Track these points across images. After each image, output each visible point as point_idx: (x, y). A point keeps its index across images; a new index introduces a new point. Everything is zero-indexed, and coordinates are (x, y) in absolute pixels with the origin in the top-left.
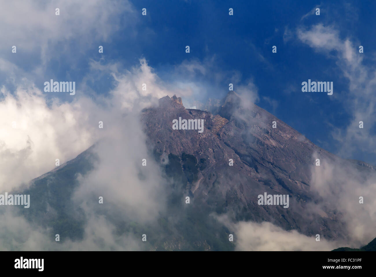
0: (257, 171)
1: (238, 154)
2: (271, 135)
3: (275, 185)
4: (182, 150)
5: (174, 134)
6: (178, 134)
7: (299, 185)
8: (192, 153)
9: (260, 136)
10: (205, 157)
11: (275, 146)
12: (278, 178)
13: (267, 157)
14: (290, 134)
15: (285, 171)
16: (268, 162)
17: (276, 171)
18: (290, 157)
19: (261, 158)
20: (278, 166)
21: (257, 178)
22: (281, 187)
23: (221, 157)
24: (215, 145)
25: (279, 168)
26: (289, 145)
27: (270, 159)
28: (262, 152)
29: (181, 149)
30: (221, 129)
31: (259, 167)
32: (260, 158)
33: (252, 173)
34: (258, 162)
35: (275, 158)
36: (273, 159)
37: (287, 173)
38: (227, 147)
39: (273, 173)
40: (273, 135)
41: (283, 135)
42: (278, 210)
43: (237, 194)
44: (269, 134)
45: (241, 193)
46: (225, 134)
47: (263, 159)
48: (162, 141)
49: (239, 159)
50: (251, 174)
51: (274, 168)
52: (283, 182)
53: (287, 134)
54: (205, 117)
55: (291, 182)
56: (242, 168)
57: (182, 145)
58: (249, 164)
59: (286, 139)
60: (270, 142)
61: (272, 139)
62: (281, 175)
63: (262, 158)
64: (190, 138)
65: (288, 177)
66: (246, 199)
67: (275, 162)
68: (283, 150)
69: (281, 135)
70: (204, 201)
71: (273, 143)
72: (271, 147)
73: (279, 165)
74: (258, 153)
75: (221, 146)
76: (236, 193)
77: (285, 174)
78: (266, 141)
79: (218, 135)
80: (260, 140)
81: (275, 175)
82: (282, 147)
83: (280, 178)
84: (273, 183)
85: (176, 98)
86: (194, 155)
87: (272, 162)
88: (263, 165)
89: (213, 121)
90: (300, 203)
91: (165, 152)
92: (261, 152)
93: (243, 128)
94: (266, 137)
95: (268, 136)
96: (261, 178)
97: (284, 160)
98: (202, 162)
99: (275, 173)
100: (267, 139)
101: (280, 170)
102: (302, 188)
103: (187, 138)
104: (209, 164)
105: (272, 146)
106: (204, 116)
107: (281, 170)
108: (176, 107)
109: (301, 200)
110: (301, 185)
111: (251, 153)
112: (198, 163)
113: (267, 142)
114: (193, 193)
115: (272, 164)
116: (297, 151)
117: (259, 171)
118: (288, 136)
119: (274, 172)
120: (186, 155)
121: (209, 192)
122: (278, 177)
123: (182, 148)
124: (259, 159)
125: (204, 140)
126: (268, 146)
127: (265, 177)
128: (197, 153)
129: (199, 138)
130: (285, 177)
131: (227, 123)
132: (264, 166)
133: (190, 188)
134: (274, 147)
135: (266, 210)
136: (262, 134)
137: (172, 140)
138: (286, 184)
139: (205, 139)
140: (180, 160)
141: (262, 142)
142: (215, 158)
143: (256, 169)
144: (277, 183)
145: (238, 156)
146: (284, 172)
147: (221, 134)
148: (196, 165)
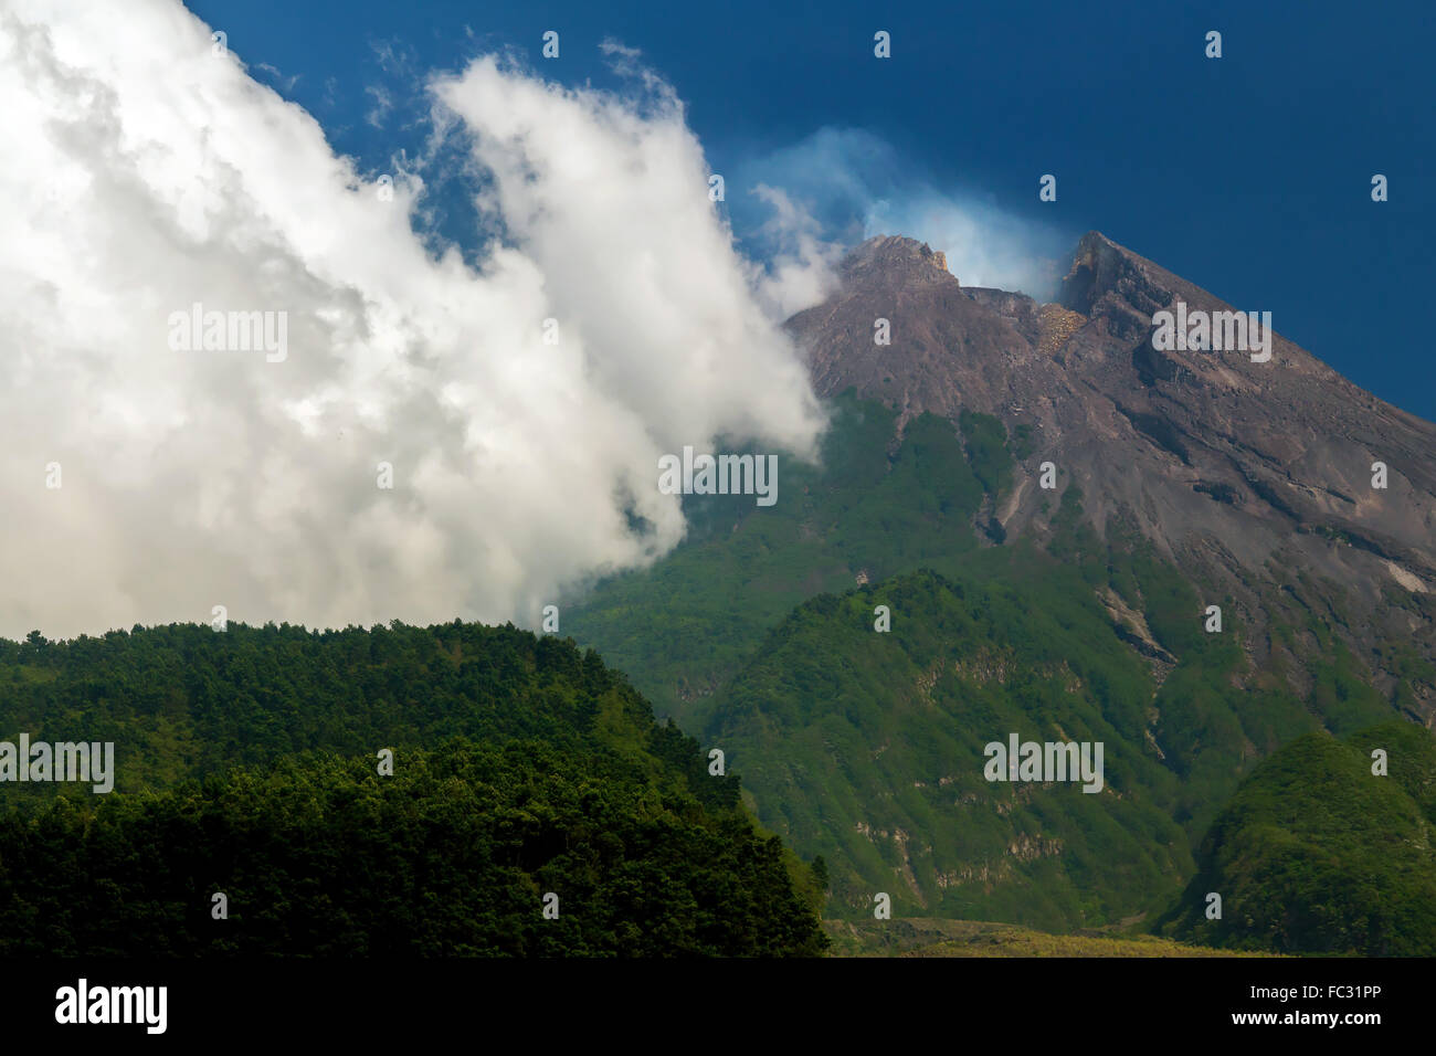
0: (1186, 462)
1: (1124, 412)
3: (1245, 501)
4: (959, 402)
5: (931, 356)
6: (943, 356)
7: (1319, 499)
8: (989, 410)
10: (1029, 421)
11: (1236, 388)
12: (1256, 480)
13: (1214, 420)
15: (1274, 460)
16: (1218, 435)
17: (1246, 459)
18: (1285, 419)
19: (1195, 423)
20: (1252, 446)
21: (1190, 481)
22: (1266, 508)
23: (1077, 422)
24: (1057, 387)
25: (1254, 451)
26: (1276, 383)
27: (1222, 427)
28: (1197, 405)
29: (955, 398)
30: (1065, 344)
31: (1191, 449)
32: (1192, 423)
33: (1173, 467)
34: (1187, 436)
35: (1241, 423)
36: (1234, 425)
37: (1279, 464)
38: (1091, 391)
39: (1238, 467)
40: (1226, 355)
42: (1271, 571)
43: (1139, 527)
45: (1152, 524)
46: (1079, 357)
47: (1203, 427)
48: (896, 377)
49: (1130, 427)
50: (1169, 471)
51: (1239, 451)
52: (1272, 490)
54: (1015, 309)
55: (1296, 490)
56: (1141, 451)
57: (959, 386)
58: (1157, 443)
60: (1221, 375)
61: (1224, 369)
62: (1263, 471)
63: (1198, 422)
64: (979, 367)
65: (1285, 478)
66: (1168, 540)
67: (1240, 435)
68: (1260, 398)
70: (1041, 546)
71: (1232, 380)
72: (1224, 390)
73: (1254, 443)
74: (1187, 410)
75: (1073, 390)
76: (1134, 523)
77: (1274, 469)
78: (1207, 371)
79: (1058, 359)
81: (1244, 473)
82: (1258, 389)
83: (1260, 481)
84: (1240, 495)
85: (930, 252)
86: (994, 414)
87: (1230, 433)
88: (1202, 443)
89: (1038, 320)
90: (1336, 550)
91: (908, 406)
92: (1193, 405)
96: (1200, 480)
97: (1267, 427)
98: (1022, 436)
99: (1245, 464)
100: (1211, 366)
101: (1257, 457)
102: (1331, 508)
103: (971, 366)
104: (1042, 442)
105: (1227, 388)
106: (1013, 306)
107: (1262, 456)
108: (931, 277)
109: (1339, 540)
110: (1328, 502)
111: (1163, 409)
112: (1008, 438)
113: (1210, 376)
114: (1003, 524)
115: (1231, 440)
116: (1304, 402)
117: (1193, 461)
119: (1241, 462)
120: (973, 416)
121: (1053, 521)
122: (1253, 477)
123: (959, 394)
124: (1189, 425)
125: (1021, 373)
126: (1213, 389)
127: (1215, 477)
128: (1005, 408)
129: (1007, 365)
130: (1275, 477)
131: (1082, 327)
132: (1206, 446)
133: (994, 512)
134: (1233, 389)
135: (1233, 571)
136: (1194, 355)
137: (926, 374)
138: (1283, 497)
139: (1024, 368)
140: (955, 431)
142: (1059, 423)
143: (1185, 458)
144: (1251, 495)
145: (1126, 418)
146: (1270, 462)
147: (1068, 356)
148: (1004, 445)
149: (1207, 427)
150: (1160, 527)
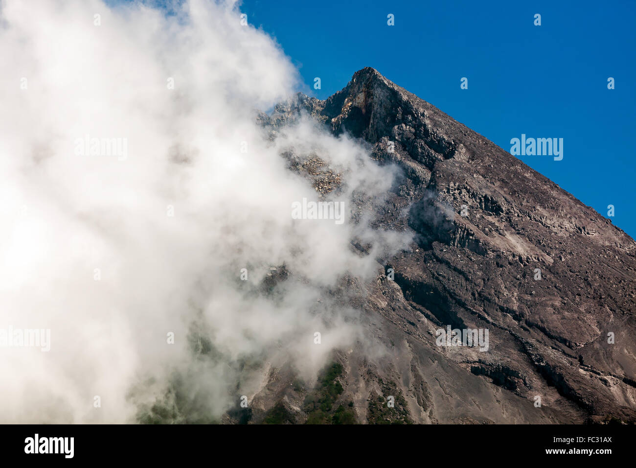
2: (509, 220)
3: (531, 388)
7: (615, 390)
9: (471, 221)
11: (524, 257)
12: (543, 364)
13: (498, 293)
14: (573, 220)
15: (564, 341)
16: (502, 309)
17: (533, 339)
18: (579, 295)
19: (477, 295)
20: (540, 323)
21: (468, 362)
25: (543, 330)
26: (571, 254)
27: (507, 301)
28: (479, 273)
32: (473, 294)
34: (467, 309)
35: (529, 298)
36: (520, 299)
37: (570, 347)
39: (523, 348)
40: (515, 219)
41: (552, 221)
44: (503, 215)
45: (422, 409)
47: (483, 299)
49: (400, 295)
51: (525, 329)
52: (561, 377)
53: (562, 218)
56: (413, 324)
59: (559, 235)
60: (508, 241)
61: (511, 233)
62: (552, 354)
63: (479, 294)
65: (576, 362)
67: (527, 312)
68: (552, 269)
69: (543, 220)
71: (519, 246)
72: (511, 258)
73: (542, 322)
74: (467, 279)
77: (564, 353)
78: (494, 237)
80: (472, 235)
81: (529, 355)
82: (549, 260)
83: (548, 365)
84: (524, 381)
87: (515, 308)
88: (484, 319)
92: (475, 274)
93: (409, 194)
94: (493, 224)
95: (500, 221)
96: (480, 362)
97: (557, 303)
99: (532, 345)
100: (497, 230)
101: (546, 338)
105: (514, 256)
107: (551, 337)
110: (623, 392)
111: (441, 278)
113: (496, 241)
115: (517, 317)
116: (601, 277)
118: (567, 224)
119: (527, 343)
122: (541, 360)
124: (469, 297)
126: (498, 256)
127: (495, 358)
130: (565, 361)
132: (488, 322)
134: (520, 258)
136: (478, 216)
138: (572, 385)
141: (477, 241)
144: (537, 382)
146: (560, 344)
149: (489, 300)
150: (431, 413)
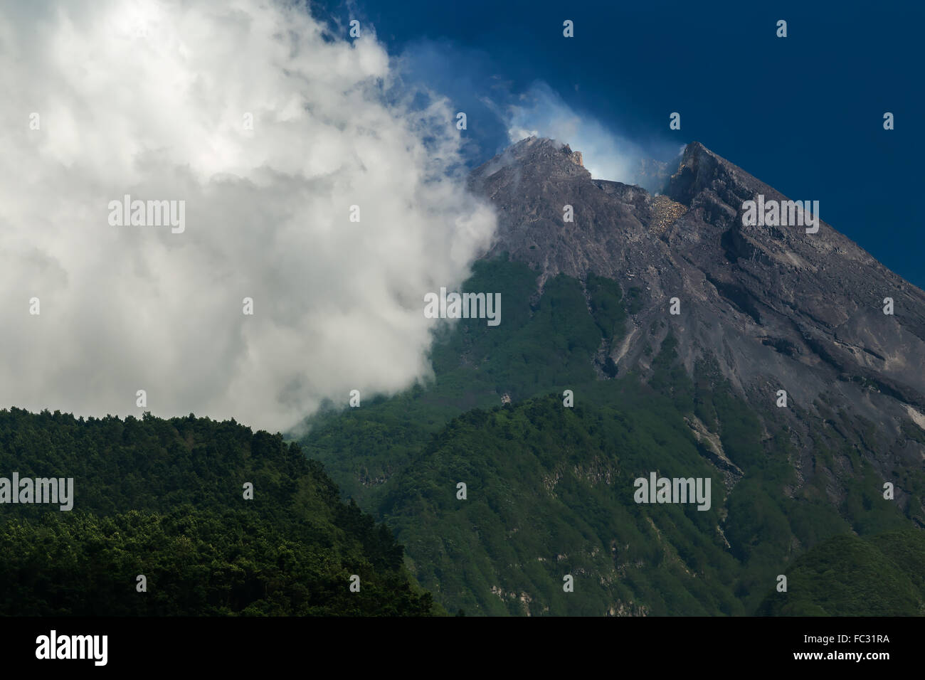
0: (758, 322)
1: (713, 281)
2: (788, 243)
3: (801, 354)
4: (587, 267)
5: (568, 231)
6: (576, 231)
7: (858, 355)
8: (609, 274)
9: (764, 244)
10: (639, 285)
11: (798, 267)
12: (809, 338)
13: (781, 291)
14: (831, 243)
15: (824, 323)
16: (783, 302)
17: (804, 322)
18: (834, 293)
19: (766, 293)
20: (808, 311)
21: (760, 337)
22: (817, 360)
23: (676, 287)
24: (662, 260)
25: (811, 316)
26: (829, 265)
27: (787, 296)
28: (768, 278)
29: (584, 264)
30: (670, 227)
31: (762, 313)
32: (764, 292)
33: (748, 326)
34: (760, 302)
35: (801, 294)
36: (795, 296)
37: (828, 327)
38: (688, 264)
39: (797, 328)
40: (792, 242)
42: (818, 409)
43: (719, 370)
44: (784, 239)
45: (729, 368)
46: (680, 237)
47: (771, 295)
48: (539, 245)
49: (716, 293)
50: (745, 328)
51: (799, 316)
52: (822, 347)
53: (824, 241)
54: (633, 198)
55: (840, 347)
56: (724, 312)
57: (588, 255)
58: (737, 306)
59: (822, 253)
60: (787, 257)
61: (790, 252)
62: (816, 332)
63: (768, 293)
64: (604, 241)
65: (832, 337)
66: (741, 381)
67: (800, 304)
68: (816, 276)
69: (811, 243)
70: (644, 381)
71: (796, 261)
72: (789, 268)
73: (810, 310)
74: (760, 282)
75: (674, 262)
76: (716, 368)
77: (824, 331)
78: (778, 254)
79: (664, 239)
80: (764, 253)
81: (801, 332)
82: (815, 269)
83: (813, 339)
84: (798, 349)
85: (571, 152)
86: (614, 278)
87: (792, 301)
88: (771, 308)
89: (651, 208)
90: (868, 395)
91: (548, 268)
92: (765, 279)
93: (722, 226)
94: (776, 245)
95: (783, 244)
96: (768, 337)
97: (820, 298)
98: (634, 295)
99: (802, 326)
100: (780, 250)
101: (812, 321)
102: (866, 363)
103: (597, 240)
104: (649, 301)
105: (791, 267)
106: (632, 196)
107: (815, 321)
108: (570, 171)
109: (870, 387)
110: (864, 357)
111: (743, 281)
112: (623, 296)
113: (779, 257)
114: (616, 362)
115: (793, 307)
116: (850, 281)
117: (763, 321)
118: (827, 246)
119: (800, 324)
120: (597, 279)
121: (654, 362)
122: (808, 336)
123: (587, 262)
124: (762, 294)
125: (636, 248)
126: (781, 267)
127: (778, 334)
128: (622, 274)
129: (625, 241)
130: (824, 336)
131: (683, 215)
132: (774, 310)
133: (609, 353)
134: (796, 268)
136: (768, 240)
137: (563, 245)
138: (829, 352)
139: (638, 244)
140: (582, 289)
141: (767, 257)
142: (662, 287)
143: (757, 319)
144: (806, 350)
145: (713, 286)
146: (823, 326)
147: (672, 236)
148: (619, 302)
149: (773, 295)
150: (735, 370)
